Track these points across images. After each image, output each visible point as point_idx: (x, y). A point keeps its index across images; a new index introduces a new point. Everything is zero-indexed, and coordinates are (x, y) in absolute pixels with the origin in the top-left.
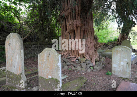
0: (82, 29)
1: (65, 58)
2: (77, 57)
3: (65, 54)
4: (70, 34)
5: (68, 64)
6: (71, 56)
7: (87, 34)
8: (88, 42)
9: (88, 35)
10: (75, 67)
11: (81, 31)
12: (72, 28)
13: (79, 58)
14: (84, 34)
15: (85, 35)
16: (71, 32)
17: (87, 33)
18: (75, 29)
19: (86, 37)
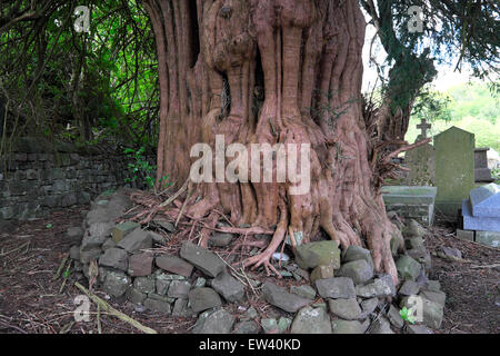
0: (313, 47)
1: (202, 243)
2: (281, 231)
3: (197, 216)
4: (224, 75)
5: (227, 295)
6: (235, 224)
7: (336, 80)
8: (344, 129)
9: (341, 87)
10: (281, 312)
11: (303, 56)
12: (240, 37)
13: (297, 238)
14: (319, 79)
15: (326, 84)
16: (234, 66)
17: (338, 70)
18: (266, 42)
19: (330, 97)
